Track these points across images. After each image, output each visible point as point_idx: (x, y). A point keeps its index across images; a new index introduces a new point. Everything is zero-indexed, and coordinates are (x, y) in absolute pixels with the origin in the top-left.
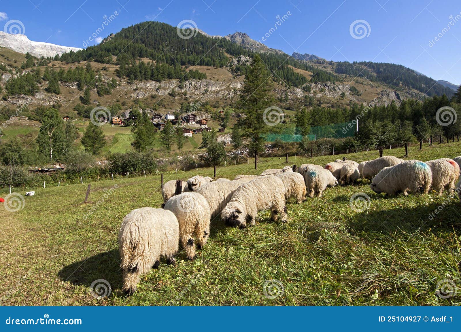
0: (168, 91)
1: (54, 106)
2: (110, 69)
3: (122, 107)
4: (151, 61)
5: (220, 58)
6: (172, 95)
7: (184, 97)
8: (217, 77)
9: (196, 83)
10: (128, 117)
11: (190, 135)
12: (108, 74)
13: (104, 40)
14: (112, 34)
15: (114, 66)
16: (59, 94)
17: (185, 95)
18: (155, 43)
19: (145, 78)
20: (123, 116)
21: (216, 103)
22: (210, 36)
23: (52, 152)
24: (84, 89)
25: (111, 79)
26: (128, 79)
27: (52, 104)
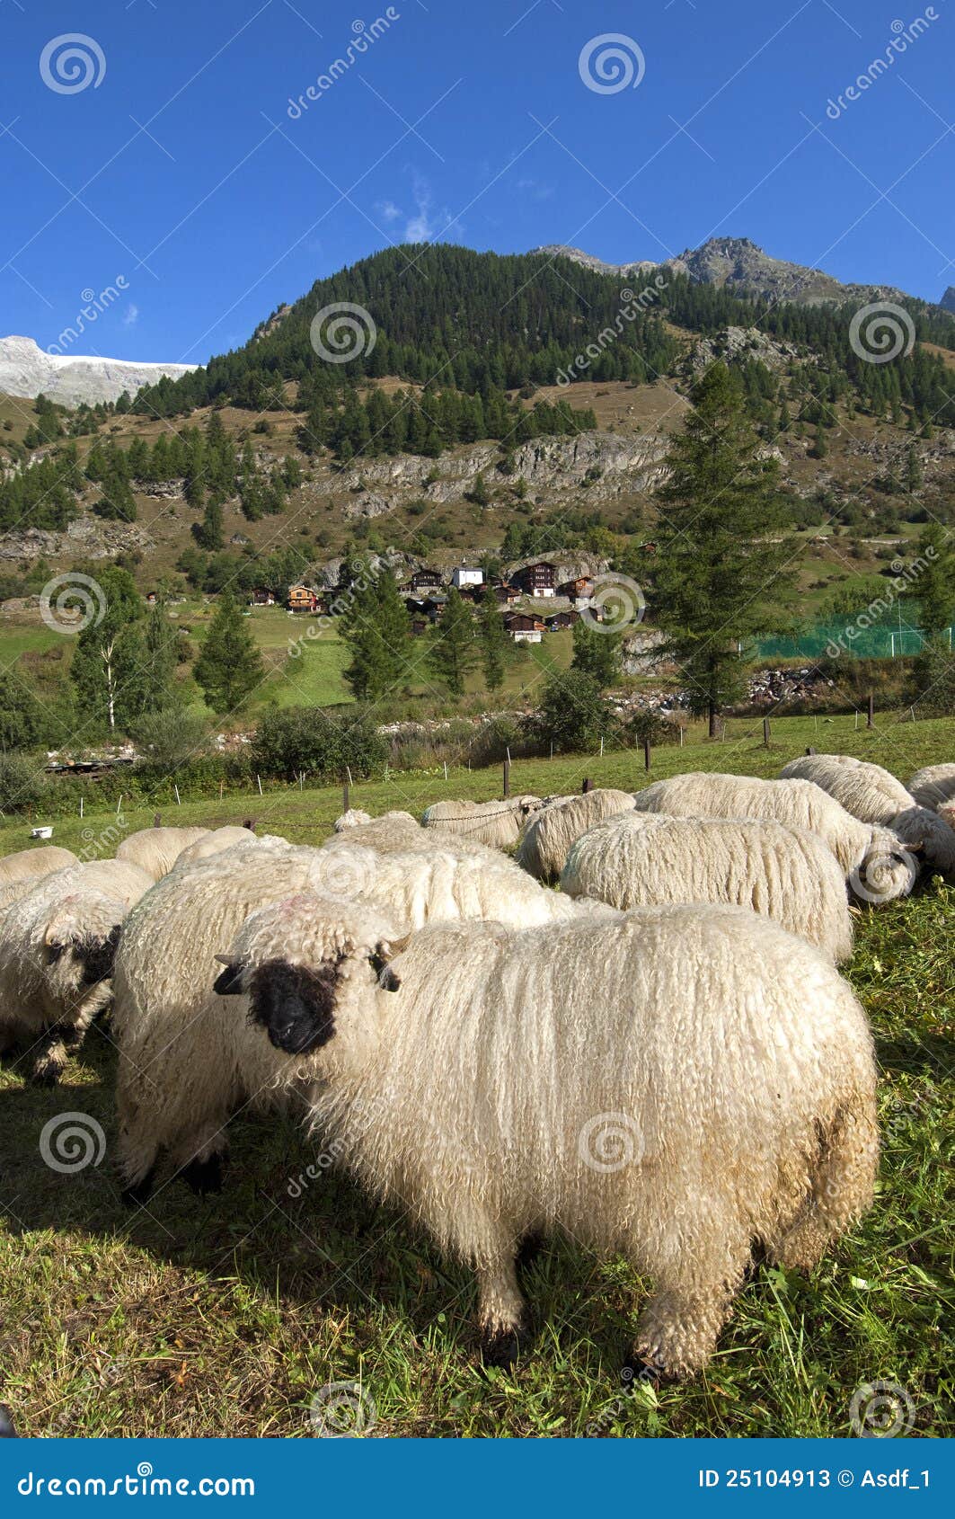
0: (461, 487)
1: (120, 561)
2: (280, 427)
3: (317, 550)
4: (404, 386)
5: (649, 345)
6: (476, 498)
7: (516, 501)
8: (634, 420)
9: (559, 448)
10: (336, 584)
11: (535, 637)
12: (273, 445)
13: (260, 329)
14: (284, 305)
15: (292, 415)
16: (132, 521)
17: (520, 496)
18: (419, 321)
19: (389, 446)
20: (319, 581)
21: (629, 517)
22: (613, 269)
23: (115, 706)
24: (205, 500)
25: (282, 460)
26: (332, 454)
27: (114, 553)
